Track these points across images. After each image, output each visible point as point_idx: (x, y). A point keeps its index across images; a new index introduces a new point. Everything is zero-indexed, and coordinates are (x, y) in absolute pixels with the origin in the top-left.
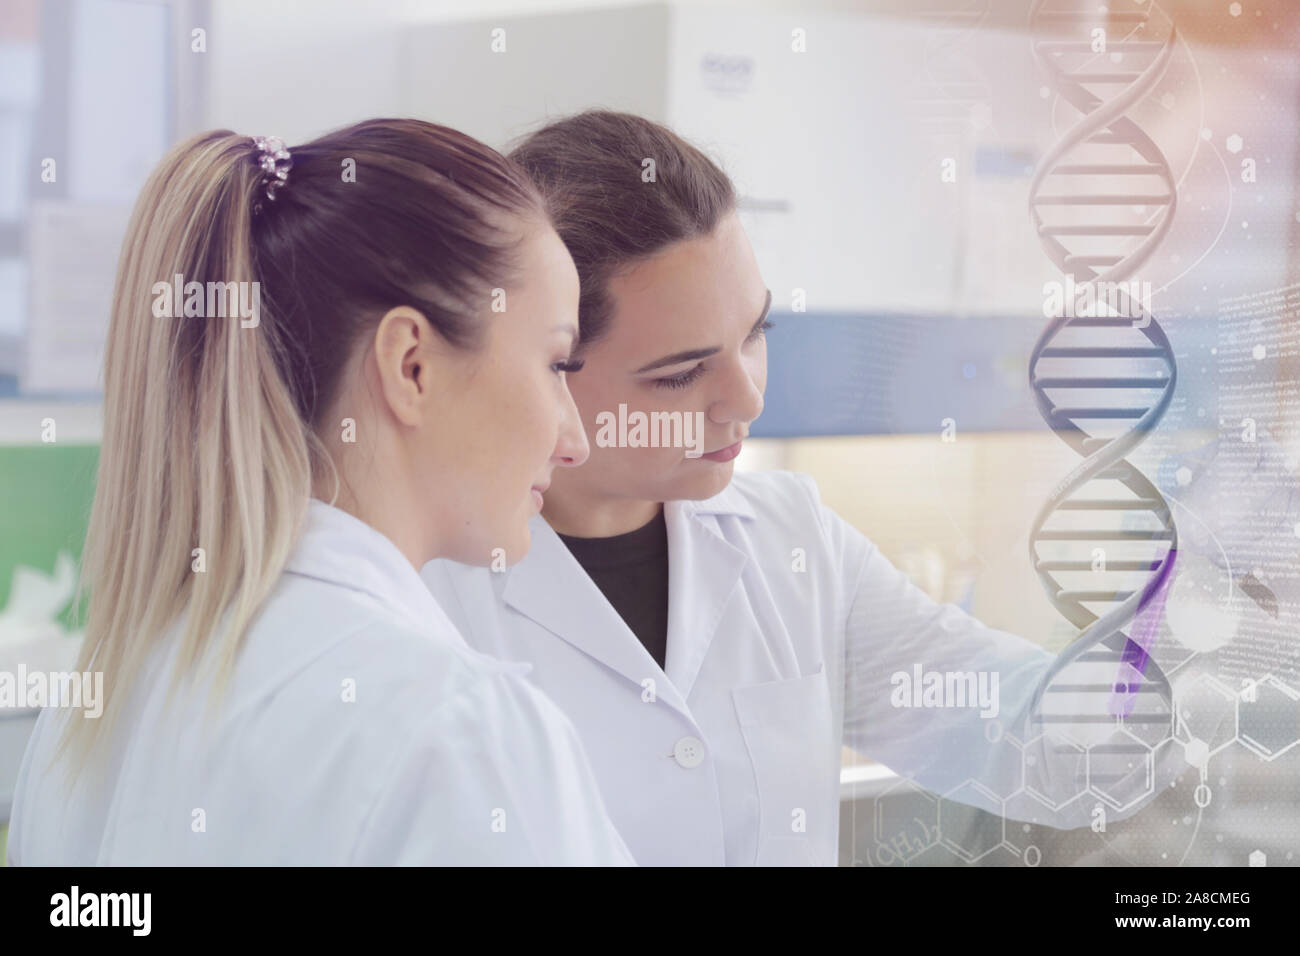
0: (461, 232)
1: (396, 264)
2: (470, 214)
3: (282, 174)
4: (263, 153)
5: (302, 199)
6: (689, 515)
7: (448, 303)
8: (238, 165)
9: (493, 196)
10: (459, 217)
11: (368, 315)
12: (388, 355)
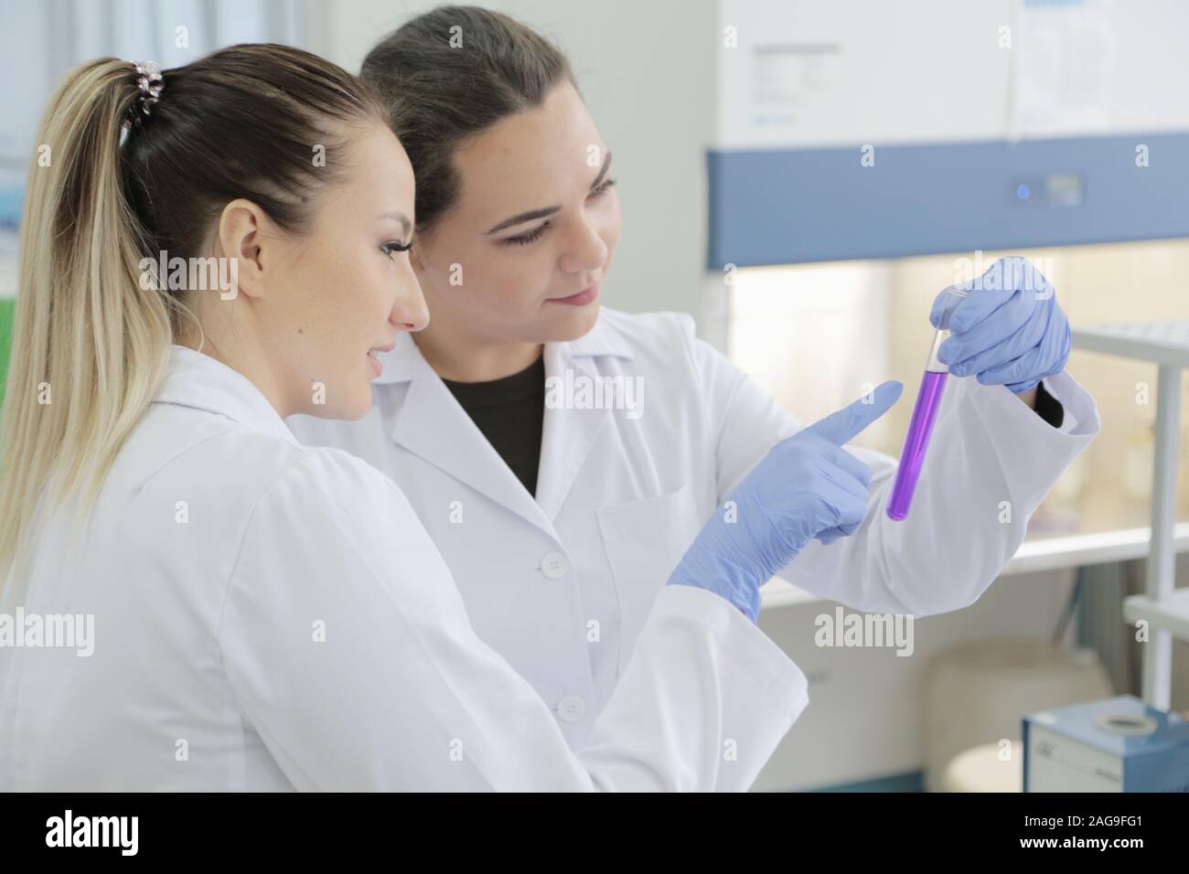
0: (292, 137)
1: (235, 164)
2: (302, 122)
3: (155, 92)
4: (141, 76)
5: (168, 114)
6: (565, 357)
7: (281, 195)
8: (110, 88)
9: (324, 106)
10: (290, 124)
11: (215, 206)
12: (229, 239)
